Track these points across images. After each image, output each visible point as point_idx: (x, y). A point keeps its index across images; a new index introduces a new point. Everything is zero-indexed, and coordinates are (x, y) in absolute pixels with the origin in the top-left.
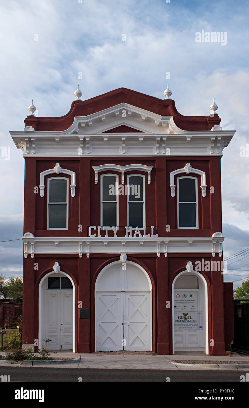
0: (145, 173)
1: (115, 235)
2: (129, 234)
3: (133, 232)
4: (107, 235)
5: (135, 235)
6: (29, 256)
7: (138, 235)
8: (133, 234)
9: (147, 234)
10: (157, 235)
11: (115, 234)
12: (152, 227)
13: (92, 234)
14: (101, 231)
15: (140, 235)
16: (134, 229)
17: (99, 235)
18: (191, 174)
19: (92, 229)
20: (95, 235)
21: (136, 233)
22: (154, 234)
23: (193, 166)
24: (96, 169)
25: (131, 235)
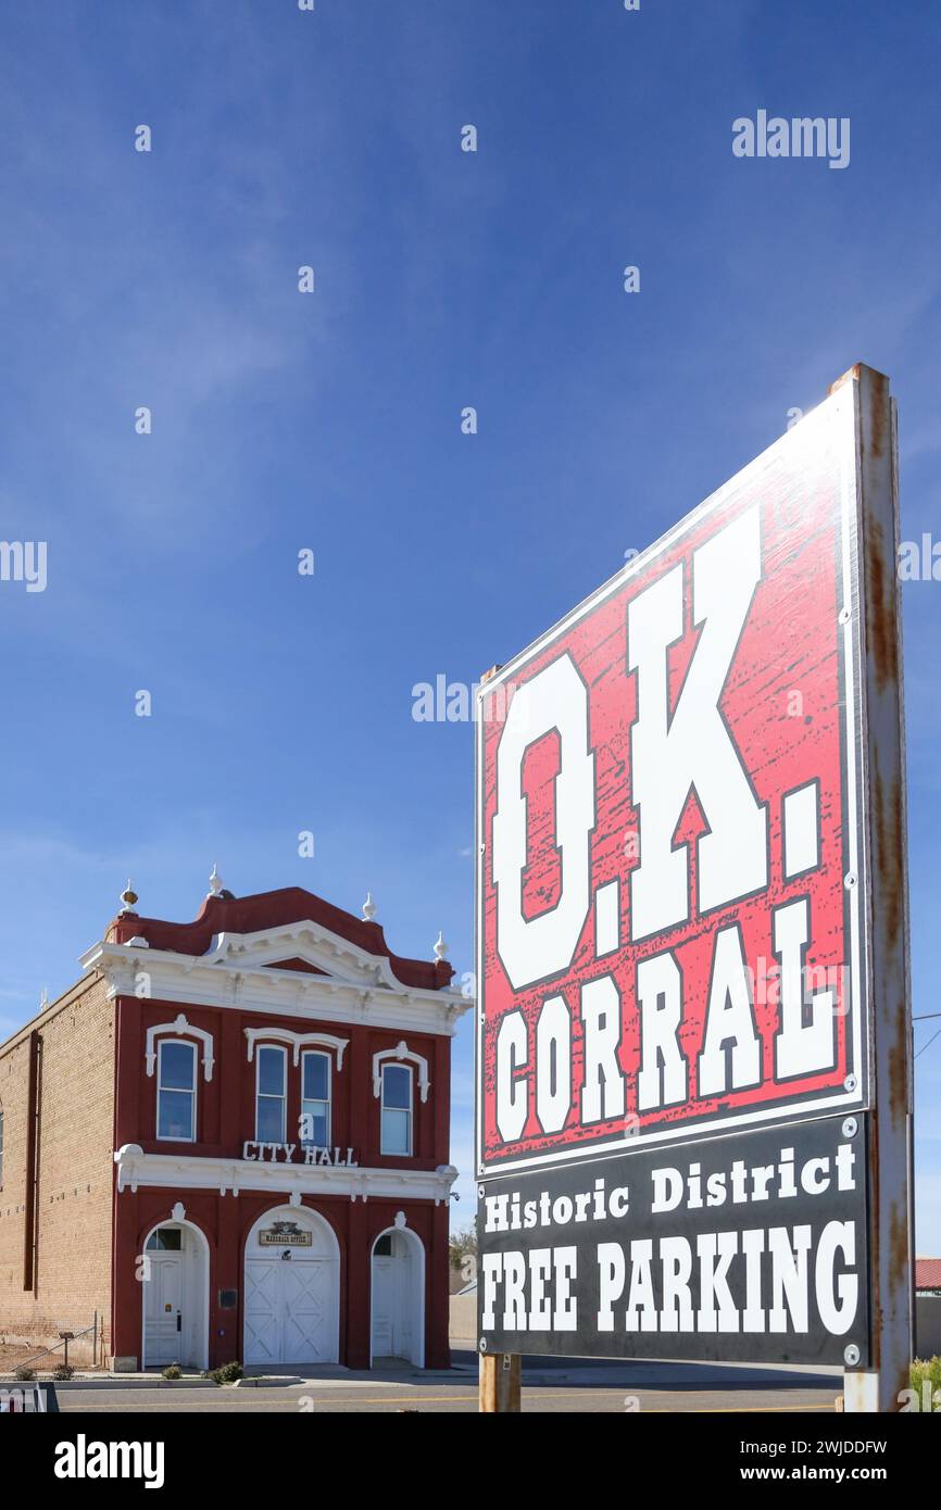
0: (334, 1052)
1: (289, 1160)
2: (311, 1158)
3: (319, 1154)
4: (274, 1159)
5: (321, 1162)
6: (128, 1188)
7: (325, 1163)
8: (318, 1160)
9: (340, 1161)
10: (356, 1163)
11: (289, 1157)
12: (350, 1150)
13: (249, 1155)
14: (266, 1149)
15: (330, 1162)
16: (320, 1149)
17: (261, 1158)
18: (406, 1061)
19: (250, 1146)
20: (254, 1156)
21: (323, 1158)
22: (352, 1162)
23: (410, 1048)
24: (252, 1034)
25: (314, 1162)
